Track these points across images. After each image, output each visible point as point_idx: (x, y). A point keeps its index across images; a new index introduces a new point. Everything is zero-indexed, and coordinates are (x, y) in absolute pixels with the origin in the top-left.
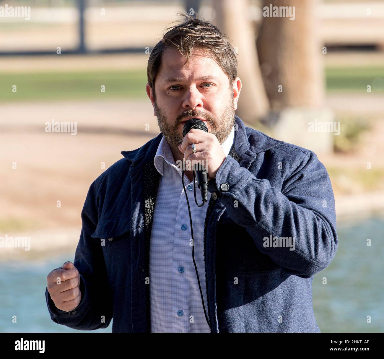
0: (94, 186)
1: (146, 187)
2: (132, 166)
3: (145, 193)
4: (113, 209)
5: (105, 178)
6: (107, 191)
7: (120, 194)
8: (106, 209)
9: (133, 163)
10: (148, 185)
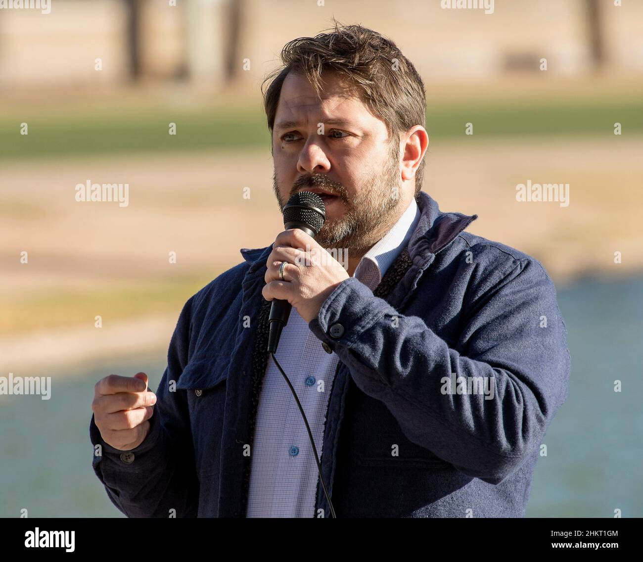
0: (191, 304)
1: (264, 307)
2: (249, 273)
3: (260, 317)
4: (210, 342)
5: (210, 291)
6: (208, 313)
7: (226, 318)
8: (202, 343)
9: (251, 267)
10: (267, 304)
